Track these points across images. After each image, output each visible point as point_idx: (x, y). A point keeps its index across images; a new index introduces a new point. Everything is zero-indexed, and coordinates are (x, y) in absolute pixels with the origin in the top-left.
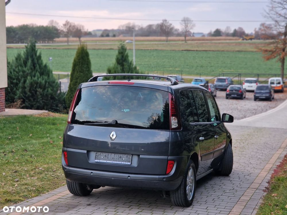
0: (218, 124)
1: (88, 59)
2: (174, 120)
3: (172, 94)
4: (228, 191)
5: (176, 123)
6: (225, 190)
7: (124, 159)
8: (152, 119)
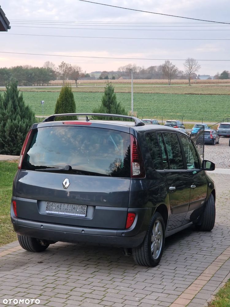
0: (198, 172)
1: (73, 101)
2: (136, 166)
3: (134, 136)
4: (204, 249)
5: (138, 169)
6: (203, 247)
7: (78, 210)
8: (115, 166)
